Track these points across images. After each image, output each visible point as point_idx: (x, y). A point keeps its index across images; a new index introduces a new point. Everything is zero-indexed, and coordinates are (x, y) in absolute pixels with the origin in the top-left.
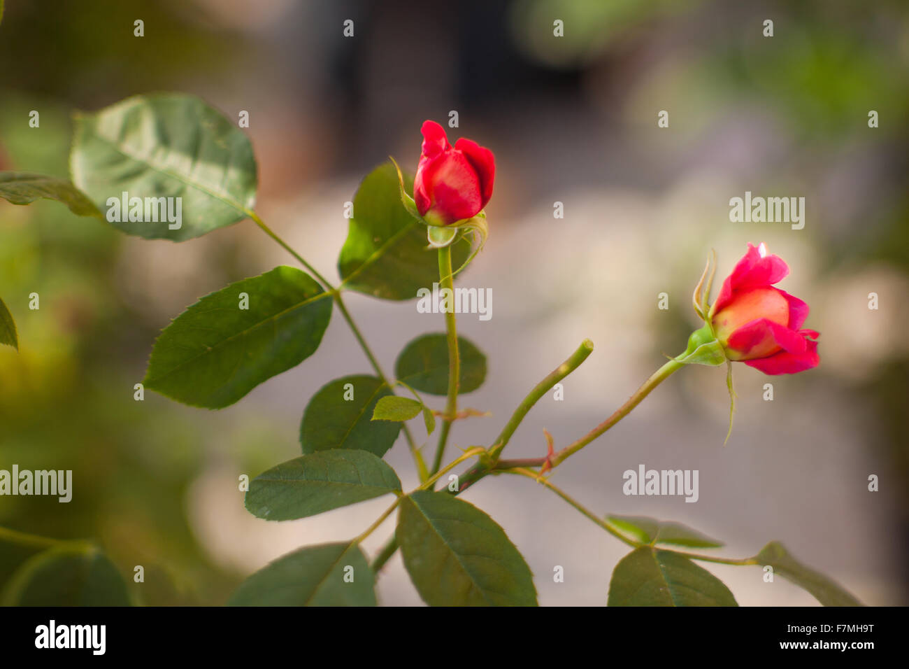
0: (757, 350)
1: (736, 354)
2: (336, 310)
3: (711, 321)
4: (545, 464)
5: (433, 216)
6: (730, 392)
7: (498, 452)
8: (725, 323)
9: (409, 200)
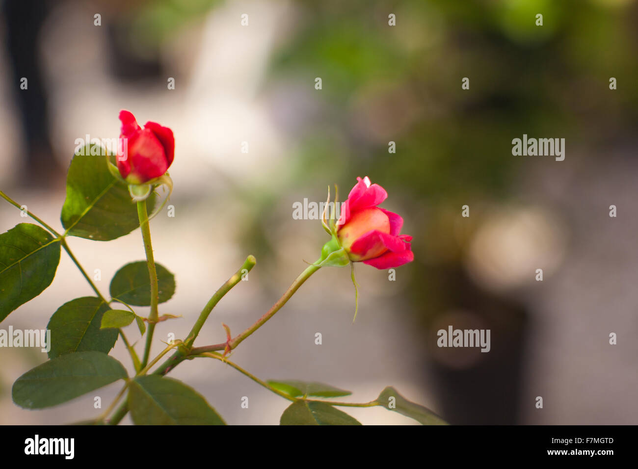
0: (371, 253)
1: (356, 257)
2: (63, 252)
3: (337, 235)
4: (226, 348)
5: (132, 178)
6: (354, 284)
7: (192, 342)
8: (347, 236)
9: (114, 169)
